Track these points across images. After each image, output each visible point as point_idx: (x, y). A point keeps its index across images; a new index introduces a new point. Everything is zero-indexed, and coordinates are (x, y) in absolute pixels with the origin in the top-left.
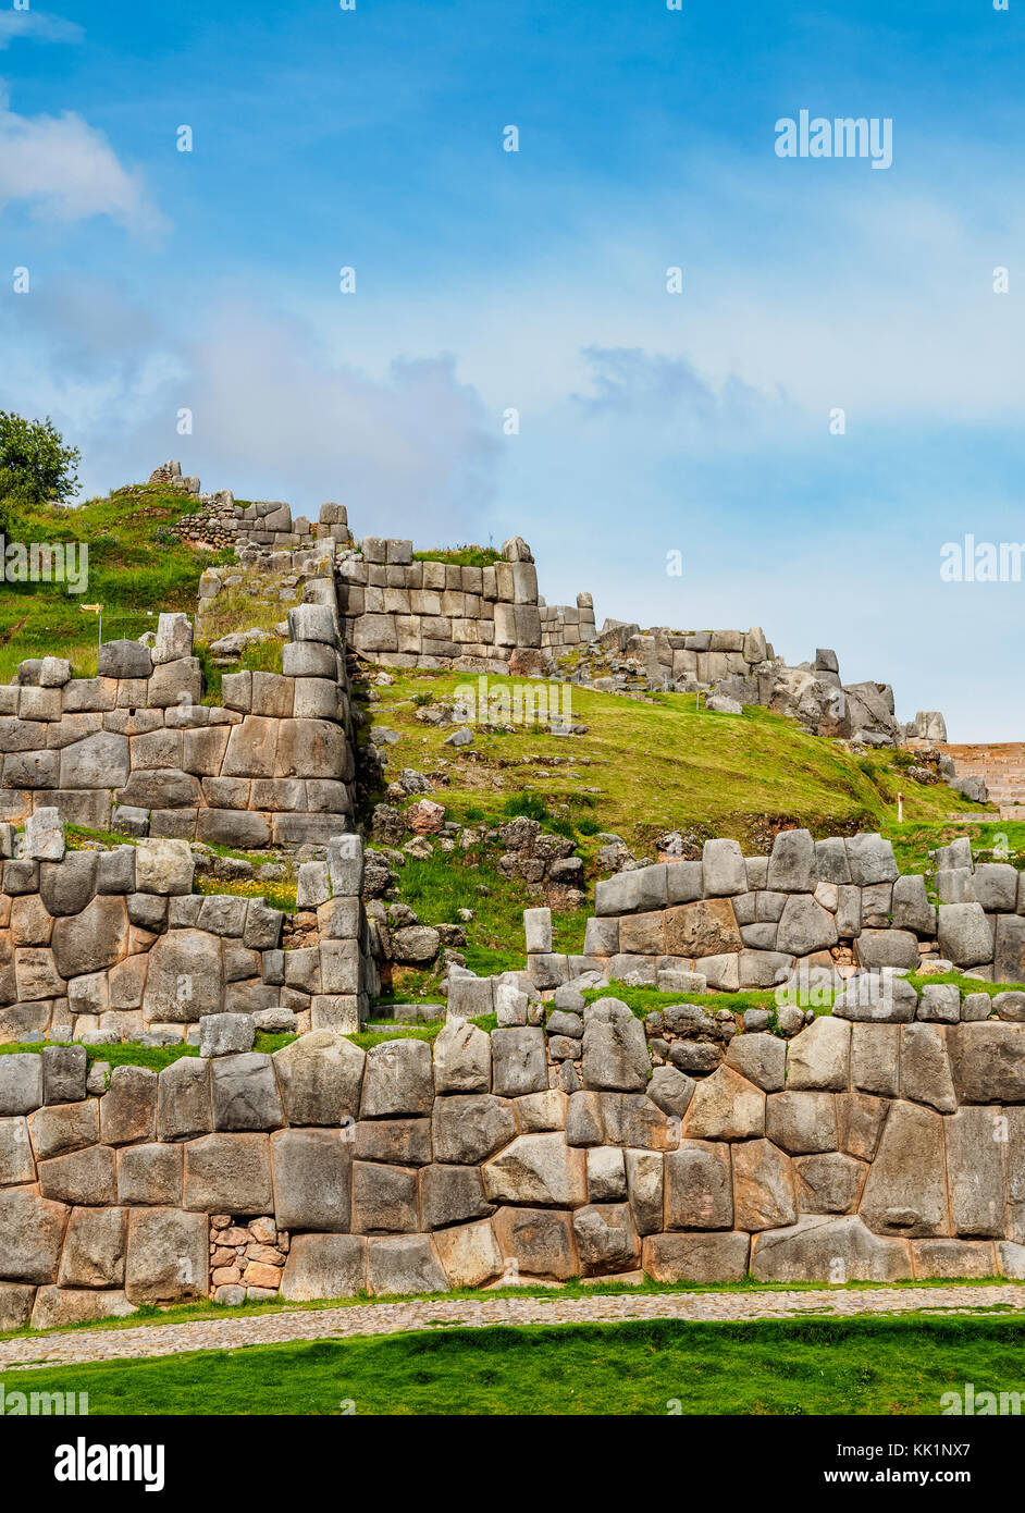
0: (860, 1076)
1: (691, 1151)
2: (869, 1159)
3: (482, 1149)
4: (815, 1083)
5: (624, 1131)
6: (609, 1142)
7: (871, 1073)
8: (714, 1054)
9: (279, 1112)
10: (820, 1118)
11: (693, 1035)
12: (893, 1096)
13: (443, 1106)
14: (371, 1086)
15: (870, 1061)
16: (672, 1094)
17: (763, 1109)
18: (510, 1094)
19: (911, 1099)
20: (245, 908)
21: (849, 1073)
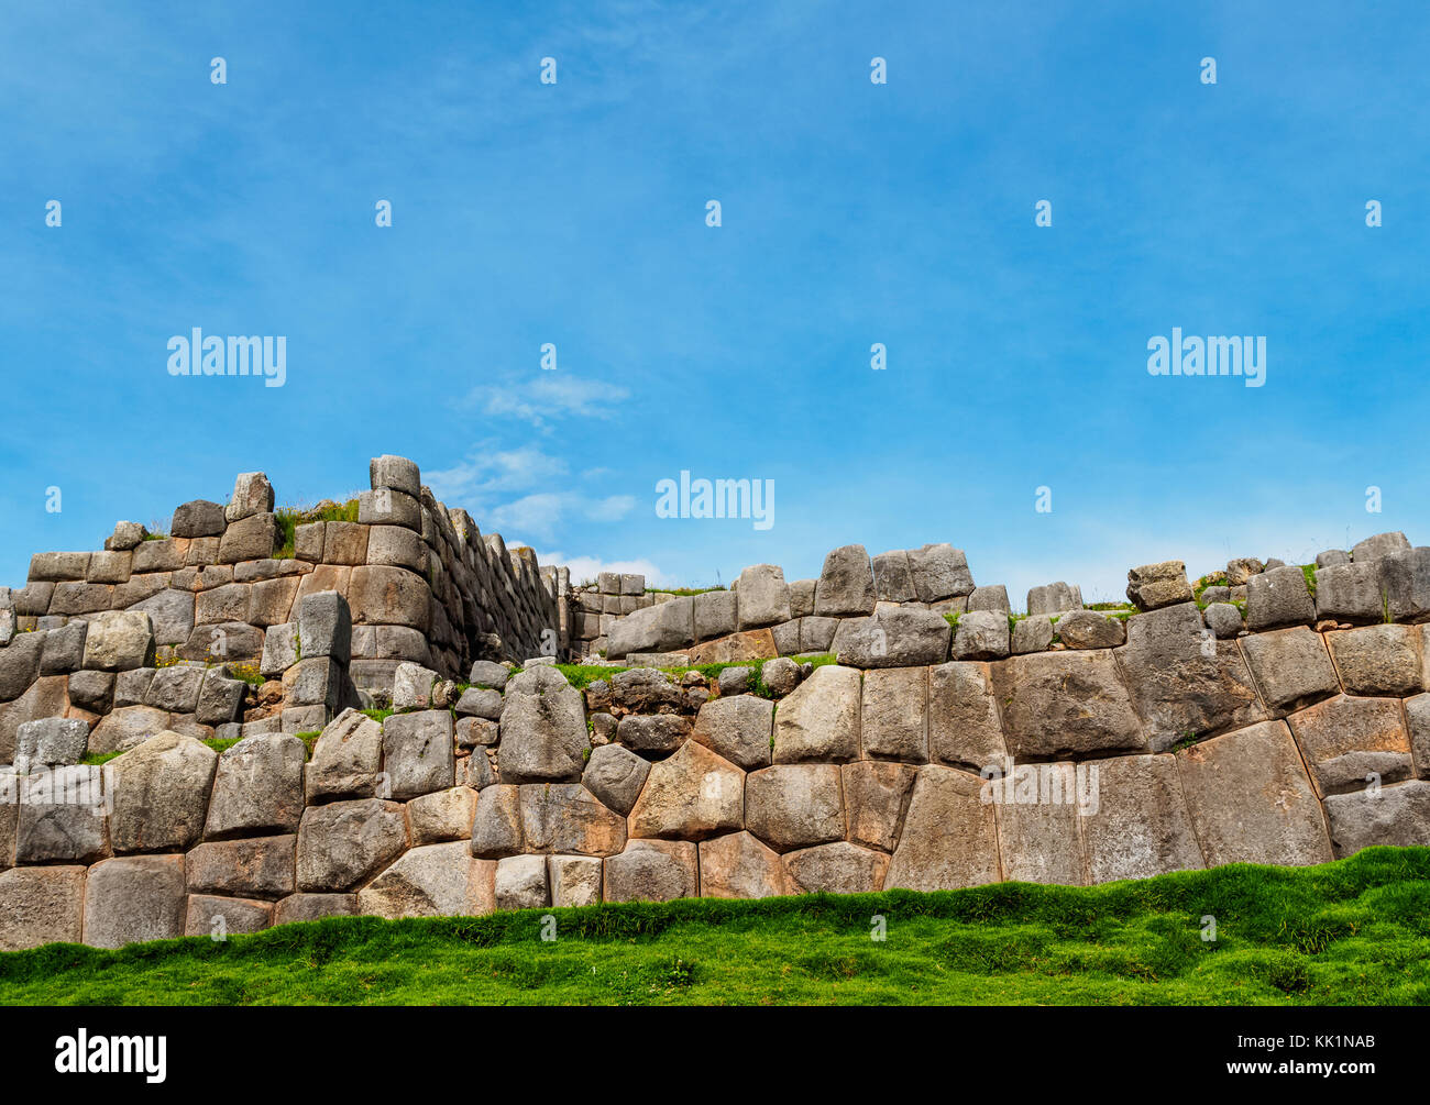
0: (873, 736)
1: (637, 852)
2: (888, 846)
3: (356, 867)
4: (811, 749)
5: (548, 833)
6: (528, 849)
7: (889, 731)
8: (677, 727)
9: (99, 835)
10: (819, 795)
11: (651, 707)
12: (920, 760)
13: (313, 815)
14: (220, 795)
15: (885, 715)
16: (615, 777)
17: (740, 790)
18: (402, 796)
19: (946, 761)
20: (200, 679)
21: (859, 735)
